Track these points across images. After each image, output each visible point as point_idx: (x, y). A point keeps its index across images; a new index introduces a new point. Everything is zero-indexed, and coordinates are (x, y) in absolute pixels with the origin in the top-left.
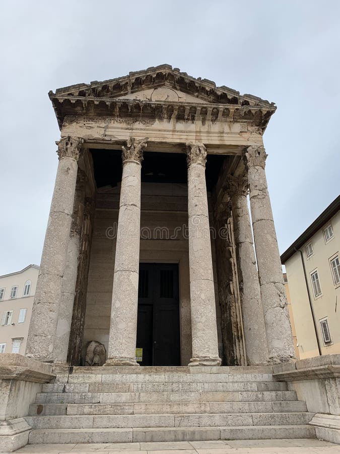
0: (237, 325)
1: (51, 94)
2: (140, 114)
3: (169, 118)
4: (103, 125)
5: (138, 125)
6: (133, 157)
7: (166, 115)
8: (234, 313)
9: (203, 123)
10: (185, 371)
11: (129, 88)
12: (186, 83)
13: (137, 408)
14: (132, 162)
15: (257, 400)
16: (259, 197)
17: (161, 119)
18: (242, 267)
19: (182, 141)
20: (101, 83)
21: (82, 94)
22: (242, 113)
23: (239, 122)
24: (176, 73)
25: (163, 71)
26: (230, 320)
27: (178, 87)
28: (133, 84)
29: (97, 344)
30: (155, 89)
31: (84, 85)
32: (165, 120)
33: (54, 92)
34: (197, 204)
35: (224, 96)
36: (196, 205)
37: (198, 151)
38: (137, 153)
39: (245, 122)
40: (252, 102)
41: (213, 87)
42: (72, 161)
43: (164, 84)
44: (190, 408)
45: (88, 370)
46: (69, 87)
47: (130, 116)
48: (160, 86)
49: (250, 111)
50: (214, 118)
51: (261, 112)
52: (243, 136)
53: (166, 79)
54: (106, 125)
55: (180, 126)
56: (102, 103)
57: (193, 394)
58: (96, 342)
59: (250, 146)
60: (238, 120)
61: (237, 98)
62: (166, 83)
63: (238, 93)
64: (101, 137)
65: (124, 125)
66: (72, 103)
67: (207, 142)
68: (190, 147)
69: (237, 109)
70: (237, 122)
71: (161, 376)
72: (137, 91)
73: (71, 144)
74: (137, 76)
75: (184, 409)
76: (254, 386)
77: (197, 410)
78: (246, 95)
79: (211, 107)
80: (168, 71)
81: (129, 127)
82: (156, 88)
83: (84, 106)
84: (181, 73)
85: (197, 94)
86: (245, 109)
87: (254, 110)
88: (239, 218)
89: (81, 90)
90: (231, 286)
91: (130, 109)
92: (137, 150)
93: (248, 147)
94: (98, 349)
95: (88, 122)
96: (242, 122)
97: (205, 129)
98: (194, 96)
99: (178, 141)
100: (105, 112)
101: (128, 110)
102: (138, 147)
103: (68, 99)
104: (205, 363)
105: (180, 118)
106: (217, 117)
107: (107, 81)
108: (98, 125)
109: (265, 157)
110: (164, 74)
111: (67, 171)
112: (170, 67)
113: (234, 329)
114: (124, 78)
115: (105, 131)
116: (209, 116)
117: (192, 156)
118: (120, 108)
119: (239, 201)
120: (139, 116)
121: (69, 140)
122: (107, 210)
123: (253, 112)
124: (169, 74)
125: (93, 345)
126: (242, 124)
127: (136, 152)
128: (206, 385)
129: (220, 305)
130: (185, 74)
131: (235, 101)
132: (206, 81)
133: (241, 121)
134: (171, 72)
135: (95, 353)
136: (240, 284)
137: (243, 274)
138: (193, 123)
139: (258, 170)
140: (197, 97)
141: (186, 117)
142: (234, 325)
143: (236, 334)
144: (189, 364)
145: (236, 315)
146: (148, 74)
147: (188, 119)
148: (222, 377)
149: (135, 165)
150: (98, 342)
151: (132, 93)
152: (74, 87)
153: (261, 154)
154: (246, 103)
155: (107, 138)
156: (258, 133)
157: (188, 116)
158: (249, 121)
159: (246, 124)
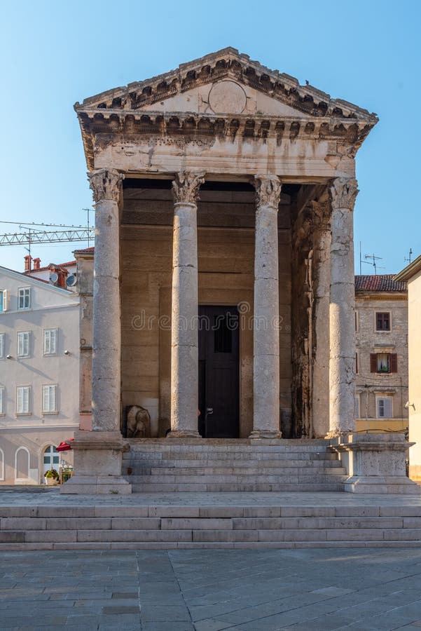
0: (309, 391)
1: (77, 107)
2: (195, 130)
3: (234, 135)
4: (147, 149)
5: (192, 148)
6: (187, 198)
7: (229, 132)
8: (306, 376)
9: (279, 143)
10: (246, 443)
11: (178, 85)
12: (259, 77)
13: (206, 471)
14: (186, 205)
15: (308, 466)
16: (340, 253)
17: (222, 137)
18: (317, 329)
19: (250, 172)
20: (141, 84)
21: (117, 103)
22: (332, 128)
23: (326, 139)
24: (243, 61)
25: (226, 58)
26: (301, 384)
27: (246, 81)
28: (184, 81)
29: (139, 409)
30: (214, 83)
31: (119, 89)
32: (227, 138)
33: (81, 103)
34: (265, 263)
35: (309, 99)
36: (264, 266)
37: (269, 187)
38: (193, 192)
39: (334, 139)
40: (346, 111)
41: (295, 86)
42: (113, 206)
43: (227, 75)
44: (250, 472)
45: (155, 441)
46: (100, 95)
47: (182, 133)
48: (220, 78)
49: (341, 125)
50: (294, 135)
51: (356, 126)
52: (330, 161)
53: (230, 68)
54: (150, 148)
55: (248, 147)
56: (145, 119)
57: (252, 462)
58: (138, 407)
59: (337, 178)
60: (326, 137)
61: (326, 104)
62: (230, 73)
63: (328, 96)
64: (146, 168)
65: (173, 148)
66: (105, 119)
67: (282, 174)
68: (259, 180)
69: (325, 124)
70: (323, 139)
71: (224, 447)
72: (189, 89)
73: (110, 180)
74: (189, 69)
75: (243, 472)
76: (307, 456)
77: (255, 473)
78: (339, 101)
79: (289, 122)
80: (233, 58)
81: (180, 151)
82: (215, 81)
83: (121, 121)
84: (250, 62)
85: (272, 92)
87: (347, 123)
88: (321, 264)
89: (115, 97)
90: (306, 345)
91: (181, 124)
92: (192, 187)
93: (334, 178)
94: (141, 415)
95: (127, 144)
96: (330, 139)
97: (280, 152)
98: (268, 95)
99: (244, 172)
100: (149, 127)
101: (179, 125)
102: (193, 184)
103: (101, 114)
104: (266, 436)
105: (248, 135)
106: (297, 133)
107: (148, 81)
108: (139, 148)
109: (356, 193)
110: (227, 61)
111: (109, 221)
112: (235, 52)
113: (304, 395)
114: (172, 73)
115: (150, 158)
116: (287, 133)
117: (262, 194)
118: (168, 124)
119: (323, 239)
120: (193, 133)
121: (106, 176)
122: (137, 227)
123: (347, 127)
124: (234, 62)
125: (134, 411)
126: (330, 141)
127: (190, 191)
128: (264, 455)
129: (292, 362)
130: (257, 63)
131: (323, 107)
132: (285, 76)
133: (329, 137)
134: (237, 59)
135: (137, 419)
136: (313, 348)
137: (318, 338)
138: (265, 142)
139: (343, 215)
140: (273, 96)
141: (256, 133)
142: (304, 391)
143: (306, 401)
144: (250, 437)
145: (309, 380)
146: (205, 64)
147: (258, 136)
148: (281, 448)
149: (190, 209)
150: (141, 407)
151: (182, 92)
152: (106, 93)
153: (351, 190)
154: (338, 112)
155: (153, 169)
156: (350, 155)
157: (259, 132)
158: (340, 137)
159: (335, 141)
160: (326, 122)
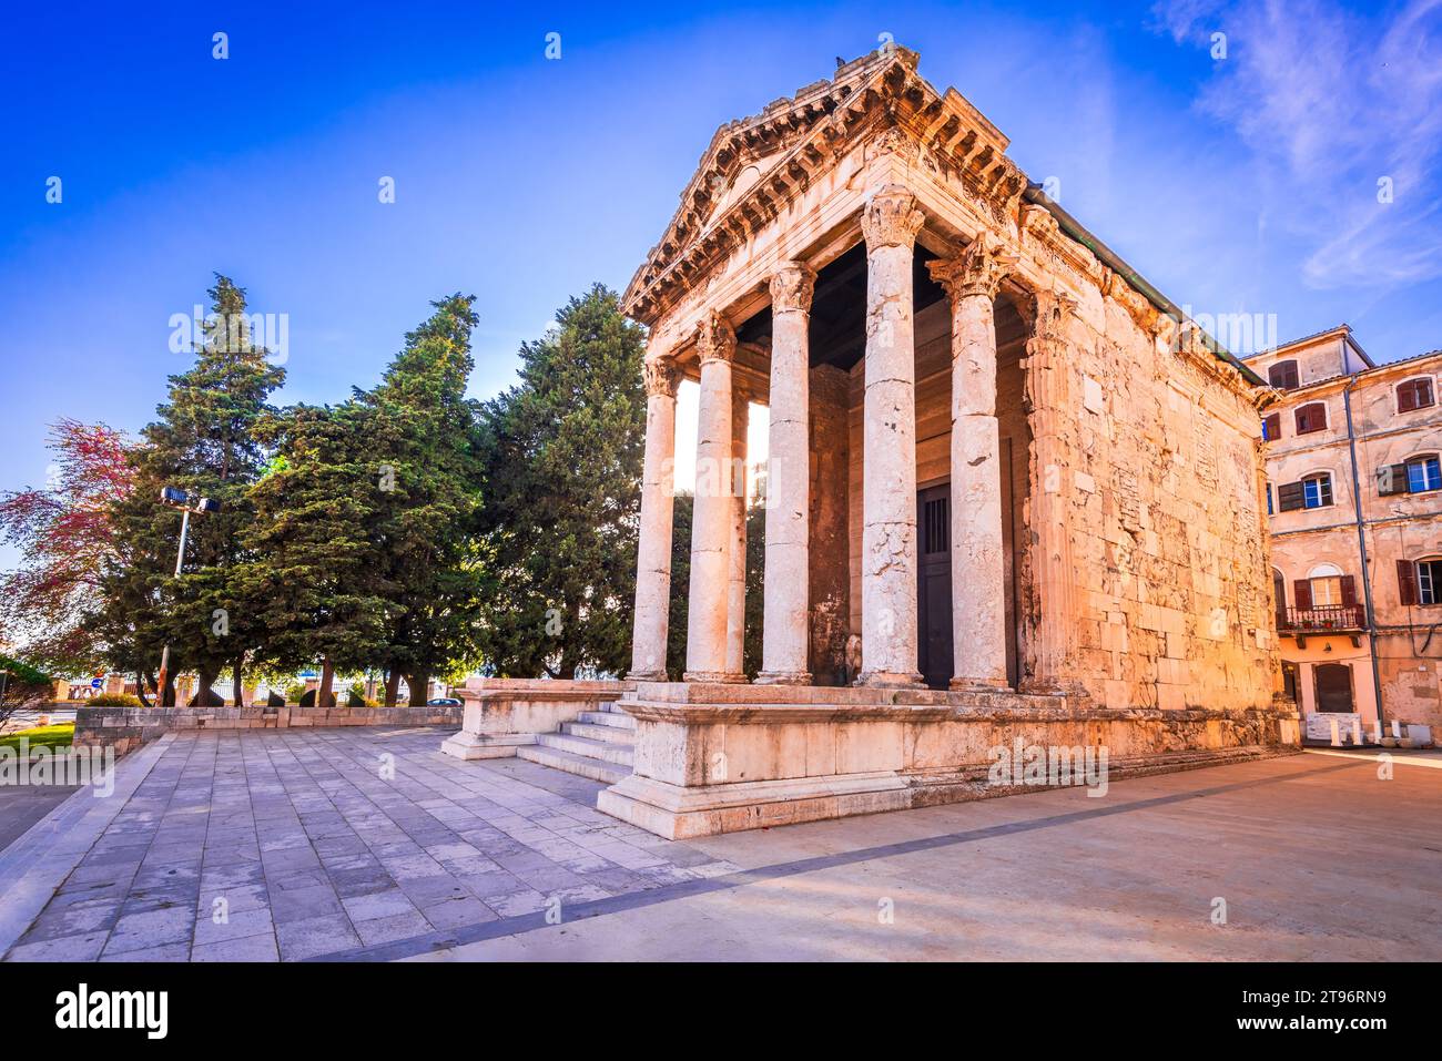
9: (791, 210)
17: (736, 250)
19: (760, 278)
22: (841, 128)
23: (848, 152)
24: (737, 131)
27: (756, 154)
30: (732, 187)
39: (858, 144)
40: (854, 81)
43: (740, 165)
48: (735, 176)
49: (851, 112)
50: (804, 183)
52: (855, 184)
53: (737, 153)
55: (759, 244)
59: (865, 204)
60: (845, 150)
61: (828, 97)
62: (741, 160)
67: (797, 251)
69: (826, 131)
70: (844, 155)
79: (783, 170)
80: (729, 139)
84: (742, 126)
86: (839, 117)
87: (856, 101)
93: (864, 209)
96: (854, 148)
97: (793, 220)
99: (756, 281)
106: (806, 178)
115: (681, 327)
116: (795, 187)
123: (858, 106)
124: (734, 141)
126: (855, 151)
132: (773, 107)
133: (849, 147)
134: (733, 136)
138: (777, 221)
139: (874, 262)
156: (885, 151)
157: (766, 213)
158: (865, 133)
159: (862, 145)
160: (824, 126)
